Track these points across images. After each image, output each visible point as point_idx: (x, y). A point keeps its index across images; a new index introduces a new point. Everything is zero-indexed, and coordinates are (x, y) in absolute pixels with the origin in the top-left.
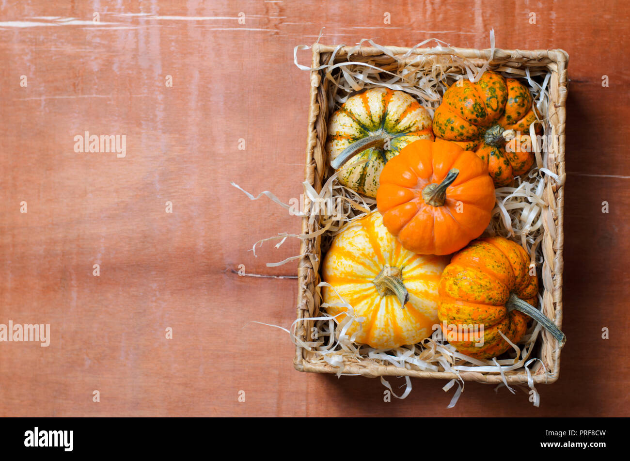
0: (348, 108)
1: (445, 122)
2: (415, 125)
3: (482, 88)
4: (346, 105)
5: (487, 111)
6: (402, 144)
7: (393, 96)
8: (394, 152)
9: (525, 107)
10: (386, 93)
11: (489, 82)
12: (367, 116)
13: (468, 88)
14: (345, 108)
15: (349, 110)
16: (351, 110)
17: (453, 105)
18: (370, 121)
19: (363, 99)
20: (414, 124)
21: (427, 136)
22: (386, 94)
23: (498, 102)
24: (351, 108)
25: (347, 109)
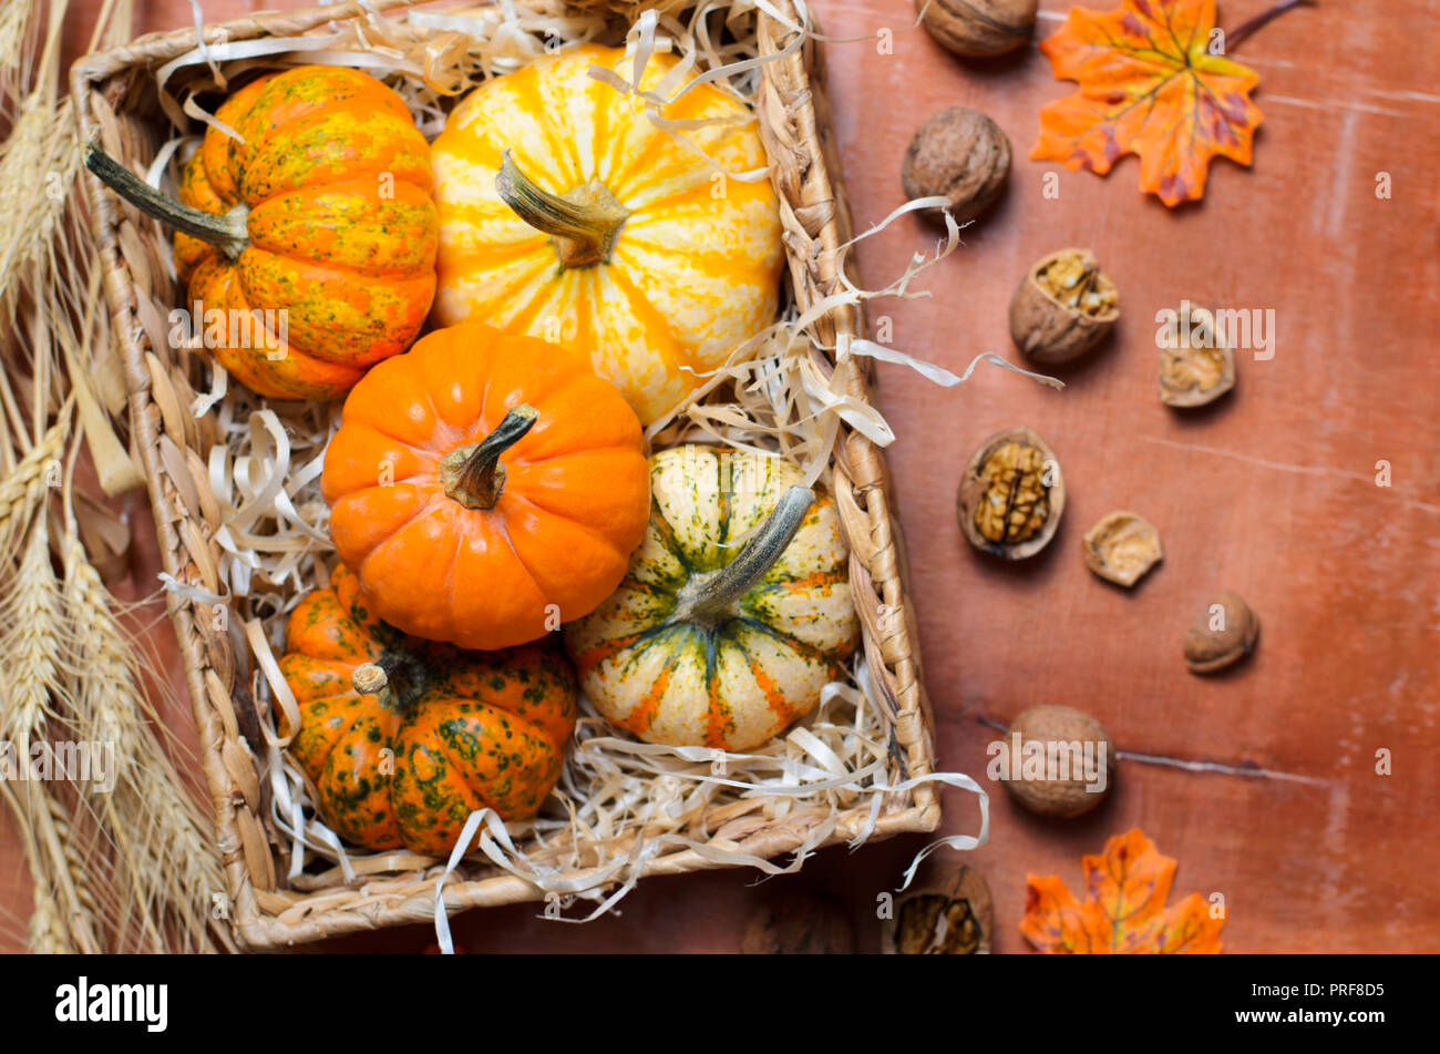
0: (820, 668)
1: (546, 693)
2: (622, 668)
3: (463, 803)
4: (825, 673)
5: (438, 741)
6: (644, 606)
7: (704, 732)
8: (660, 580)
9: (336, 774)
10: (726, 735)
11: (447, 823)
12: (760, 659)
13: (500, 795)
14: (826, 666)
15: (814, 661)
16: (809, 664)
17: (533, 743)
18: (748, 647)
19: (783, 704)
20: (626, 670)
21: (585, 647)
22: (724, 732)
23: (413, 770)
24: (811, 670)
25: (820, 664)
